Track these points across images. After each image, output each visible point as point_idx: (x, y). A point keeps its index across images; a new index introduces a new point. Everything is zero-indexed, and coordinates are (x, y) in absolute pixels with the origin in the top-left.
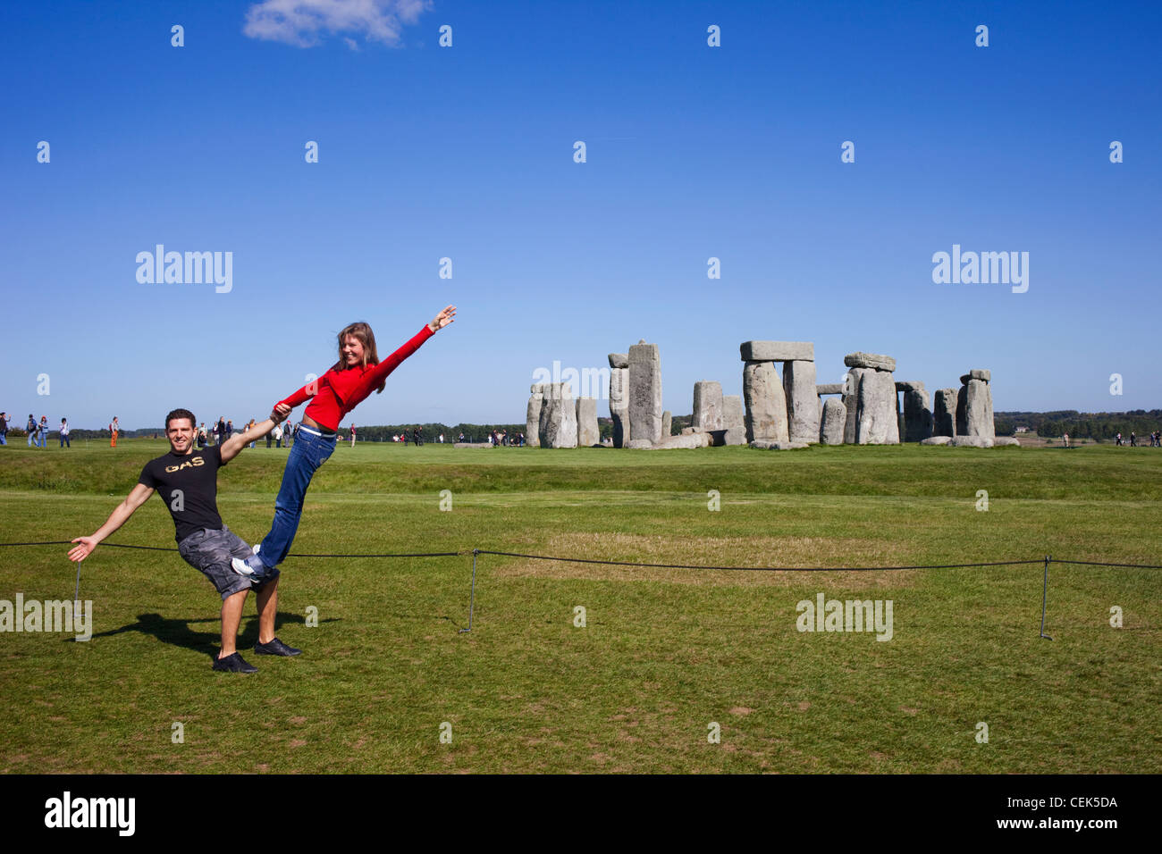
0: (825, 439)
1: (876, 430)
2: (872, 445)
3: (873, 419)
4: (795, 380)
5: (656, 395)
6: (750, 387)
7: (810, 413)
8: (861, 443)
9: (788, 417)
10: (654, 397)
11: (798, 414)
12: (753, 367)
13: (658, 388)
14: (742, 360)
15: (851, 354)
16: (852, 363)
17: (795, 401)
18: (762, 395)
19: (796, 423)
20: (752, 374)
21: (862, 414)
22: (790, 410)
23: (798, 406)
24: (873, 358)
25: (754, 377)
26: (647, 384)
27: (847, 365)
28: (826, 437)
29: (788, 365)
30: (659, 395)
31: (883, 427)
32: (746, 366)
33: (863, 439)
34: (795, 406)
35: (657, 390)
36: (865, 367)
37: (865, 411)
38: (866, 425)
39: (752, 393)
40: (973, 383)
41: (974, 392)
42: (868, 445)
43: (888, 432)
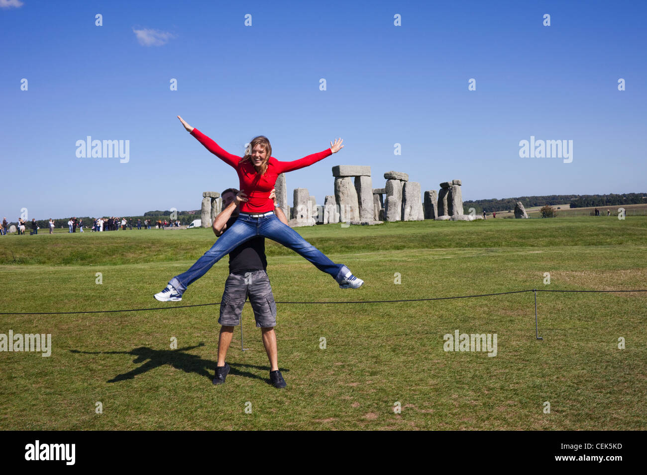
0: (388, 219)
1: (413, 213)
2: (411, 221)
3: (411, 207)
4: (362, 187)
5: (284, 197)
6: (339, 191)
7: (370, 205)
8: (405, 220)
9: (359, 207)
10: (283, 198)
11: (364, 205)
12: (340, 180)
13: (285, 192)
14: (333, 176)
15: (388, 172)
16: (389, 177)
17: (362, 199)
18: (346, 195)
19: (363, 210)
20: (340, 184)
21: (405, 205)
22: (360, 203)
23: (364, 201)
24: (399, 174)
25: (341, 186)
26: (279, 191)
27: (386, 178)
28: (388, 217)
29: (357, 179)
30: (285, 196)
31: (416, 211)
32: (336, 180)
33: (406, 219)
34: (362, 201)
35: (284, 194)
36: (395, 179)
37: (407, 203)
38: (407, 210)
39: (341, 195)
40: (455, 187)
41: (456, 191)
42: (409, 221)
43: (419, 214)
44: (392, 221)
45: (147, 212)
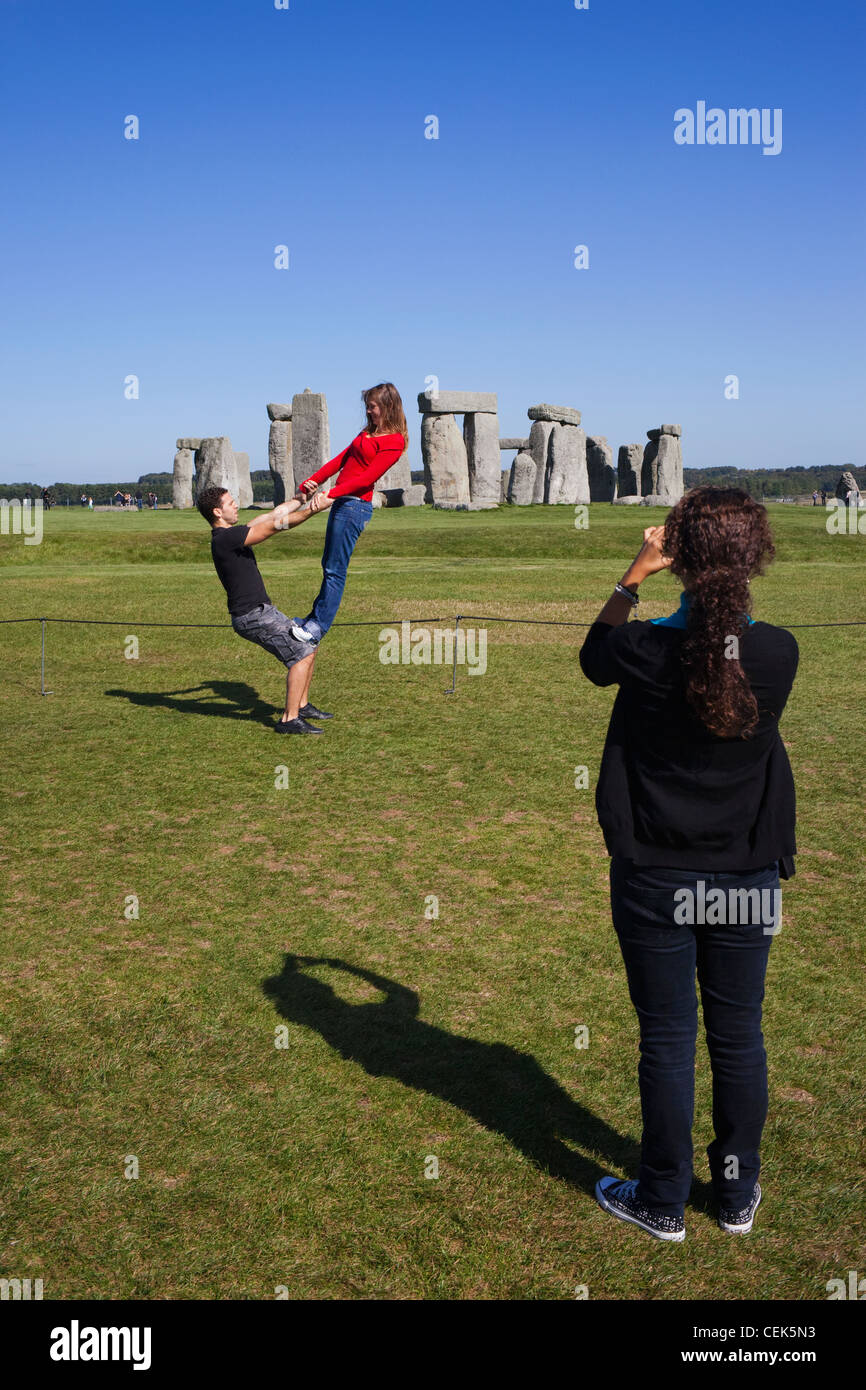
0: (513, 499)
1: (566, 489)
2: (563, 505)
3: (564, 478)
4: (476, 434)
5: (324, 451)
6: (429, 442)
7: (492, 471)
8: (550, 503)
9: (470, 475)
10: (321, 454)
11: (480, 472)
12: (431, 420)
13: (326, 443)
14: (420, 411)
15: (535, 405)
16: (537, 416)
17: (477, 458)
18: (441, 451)
19: (478, 481)
20: (431, 427)
21: (551, 472)
22: (471, 466)
23: (479, 463)
24: (559, 410)
25: (433, 431)
26: (313, 439)
27: (531, 418)
28: (515, 496)
29: (469, 418)
30: (327, 450)
31: (574, 485)
32: (424, 419)
33: (552, 500)
34: (476, 464)
35: (325, 446)
36: (550, 420)
37: (555, 469)
38: (556, 483)
39: (432, 449)
40: (664, 439)
41: (665, 448)
42: (558, 505)
43: (579, 491)
44: (522, 503)
45: (144, 474)
